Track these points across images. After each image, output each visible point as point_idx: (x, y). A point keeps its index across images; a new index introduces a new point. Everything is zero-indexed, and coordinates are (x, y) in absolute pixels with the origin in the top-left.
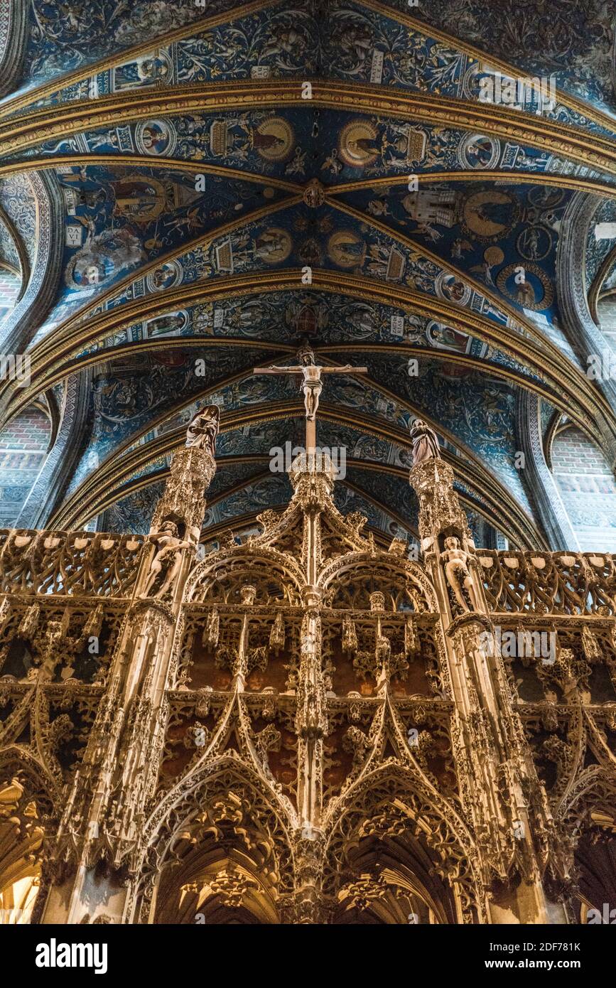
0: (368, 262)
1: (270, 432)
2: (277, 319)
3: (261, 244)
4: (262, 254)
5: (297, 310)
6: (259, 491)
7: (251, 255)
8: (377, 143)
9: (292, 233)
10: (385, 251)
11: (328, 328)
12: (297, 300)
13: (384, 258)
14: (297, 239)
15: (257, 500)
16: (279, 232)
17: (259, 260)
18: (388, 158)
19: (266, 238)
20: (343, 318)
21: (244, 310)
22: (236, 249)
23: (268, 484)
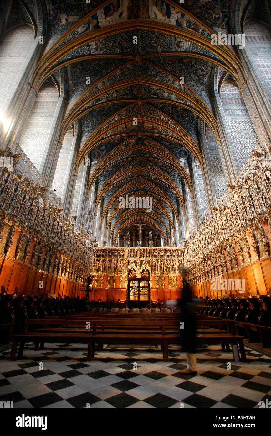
0: (126, 126)
1: (150, 74)
2: (147, 110)
3: (151, 128)
4: (151, 126)
5: (142, 111)
6: (155, 45)
7: (153, 126)
8: (128, 144)
9: (143, 127)
10: (123, 130)
11: (133, 108)
12: (142, 113)
13: (123, 129)
14: (142, 126)
15: (156, 40)
16: (146, 128)
17: (151, 124)
18: (126, 143)
19: (150, 129)
20: (130, 112)
21: (155, 116)
22: (156, 129)
23: (151, 48)
